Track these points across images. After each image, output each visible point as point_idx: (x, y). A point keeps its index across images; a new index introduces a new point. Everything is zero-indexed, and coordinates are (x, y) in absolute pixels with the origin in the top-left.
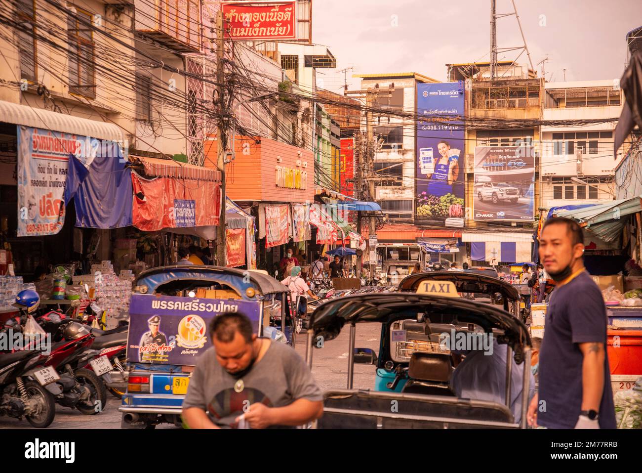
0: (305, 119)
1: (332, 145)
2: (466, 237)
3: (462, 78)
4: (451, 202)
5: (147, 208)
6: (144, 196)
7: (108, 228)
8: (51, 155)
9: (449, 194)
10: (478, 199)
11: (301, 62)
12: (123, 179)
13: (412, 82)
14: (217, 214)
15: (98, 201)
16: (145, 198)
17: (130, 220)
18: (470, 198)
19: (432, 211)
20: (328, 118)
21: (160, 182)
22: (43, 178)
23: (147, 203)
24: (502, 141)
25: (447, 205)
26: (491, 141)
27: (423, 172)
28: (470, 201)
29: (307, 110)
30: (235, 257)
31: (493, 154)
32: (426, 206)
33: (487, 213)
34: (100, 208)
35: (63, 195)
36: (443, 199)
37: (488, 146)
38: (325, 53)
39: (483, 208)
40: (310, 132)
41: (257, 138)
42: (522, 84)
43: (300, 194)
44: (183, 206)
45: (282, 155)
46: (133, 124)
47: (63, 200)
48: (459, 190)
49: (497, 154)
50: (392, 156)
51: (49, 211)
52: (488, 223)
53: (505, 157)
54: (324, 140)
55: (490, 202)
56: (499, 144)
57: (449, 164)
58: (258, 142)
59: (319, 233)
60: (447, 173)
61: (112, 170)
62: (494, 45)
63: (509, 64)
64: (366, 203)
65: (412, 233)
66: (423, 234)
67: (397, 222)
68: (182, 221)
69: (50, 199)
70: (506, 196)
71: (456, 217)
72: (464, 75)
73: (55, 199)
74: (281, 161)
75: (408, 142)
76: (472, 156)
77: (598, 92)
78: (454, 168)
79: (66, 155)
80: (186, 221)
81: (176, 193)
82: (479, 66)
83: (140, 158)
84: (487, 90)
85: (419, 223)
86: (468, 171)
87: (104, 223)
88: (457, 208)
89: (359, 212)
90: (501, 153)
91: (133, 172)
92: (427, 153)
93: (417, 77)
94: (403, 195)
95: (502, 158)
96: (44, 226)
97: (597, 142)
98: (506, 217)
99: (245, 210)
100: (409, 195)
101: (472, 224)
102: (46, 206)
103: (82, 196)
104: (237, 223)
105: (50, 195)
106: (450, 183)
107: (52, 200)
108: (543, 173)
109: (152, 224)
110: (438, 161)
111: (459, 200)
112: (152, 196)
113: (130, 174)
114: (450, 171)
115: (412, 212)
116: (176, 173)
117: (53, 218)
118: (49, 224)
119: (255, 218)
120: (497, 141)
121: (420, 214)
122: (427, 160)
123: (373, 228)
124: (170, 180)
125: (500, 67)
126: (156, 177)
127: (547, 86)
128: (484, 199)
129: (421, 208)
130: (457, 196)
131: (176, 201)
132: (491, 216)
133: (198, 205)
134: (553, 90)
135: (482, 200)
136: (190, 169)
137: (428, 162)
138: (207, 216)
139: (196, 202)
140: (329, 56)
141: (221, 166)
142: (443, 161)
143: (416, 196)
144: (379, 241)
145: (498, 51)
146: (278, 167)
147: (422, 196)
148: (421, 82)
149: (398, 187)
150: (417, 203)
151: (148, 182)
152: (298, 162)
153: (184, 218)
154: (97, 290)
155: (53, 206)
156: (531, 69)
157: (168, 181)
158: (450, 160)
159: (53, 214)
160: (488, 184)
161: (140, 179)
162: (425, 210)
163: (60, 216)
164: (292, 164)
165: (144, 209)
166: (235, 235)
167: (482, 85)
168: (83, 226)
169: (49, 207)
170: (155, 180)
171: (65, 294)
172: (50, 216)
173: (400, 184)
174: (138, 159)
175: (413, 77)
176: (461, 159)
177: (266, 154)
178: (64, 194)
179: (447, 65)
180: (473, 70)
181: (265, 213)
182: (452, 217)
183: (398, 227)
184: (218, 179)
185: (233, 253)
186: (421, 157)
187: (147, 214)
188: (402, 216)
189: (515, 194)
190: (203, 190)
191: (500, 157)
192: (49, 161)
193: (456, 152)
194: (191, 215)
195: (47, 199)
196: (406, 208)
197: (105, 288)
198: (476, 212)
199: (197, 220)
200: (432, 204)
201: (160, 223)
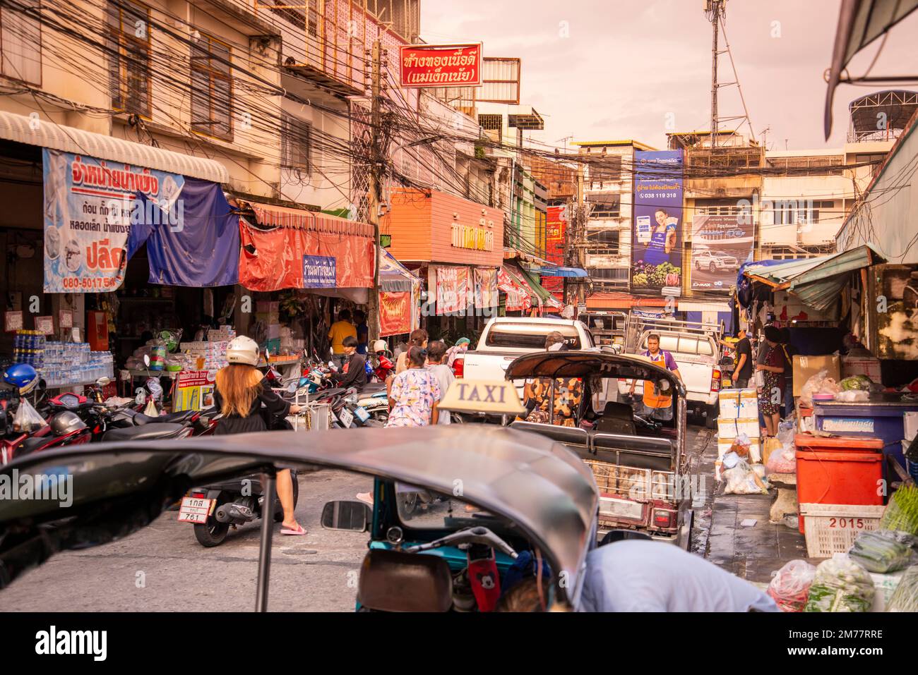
0: (503, 178)
1: (537, 209)
2: (683, 307)
3: (680, 146)
4: (668, 270)
5: (258, 264)
6: (254, 249)
7: (201, 286)
8: (107, 191)
9: (666, 263)
10: (695, 268)
11: (505, 122)
12: (227, 228)
13: (630, 149)
14: (371, 274)
15: (187, 253)
16: (256, 251)
17: (234, 277)
18: (688, 267)
19: (650, 280)
20: (532, 180)
21: (280, 233)
22: (93, 220)
23: (259, 257)
24: (721, 209)
25: (664, 273)
26: (710, 210)
27: (640, 240)
28: (688, 269)
29: (505, 169)
30: (394, 323)
31: (712, 223)
32: (642, 275)
33: (704, 283)
34: (190, 262)
35: (126, 243)
36: (659, 267)
37: (707, 215)
38: (529, 113)
39: (702, 278)
40: (507, 193)
41: (427, 191)
42: (742, 153)
43: (484, 256)
44: (317, 263)
45: (460, 211)
46: (278, 170)
47: (126, 249)
48: (676, 259)
49: (716, 222)
50: (609, 224)
51: (104, 261)
52: (706, 292)
53: (724, 226)
54: (525, 203)
55: (708, 272)
56: (718, 212)
57: (666, 231)
58: (428, 196)
59: (509, 299)
60: (664, 241)
61: (210, 214)
62: (715, 114)
63: (729, 133)
64: (570, 269)
65: (627, 302)
66: (638, 303)
67: (612, 290)
68: (316, 281)
69: (106, 247)
70: (723, 265)
71: (672, 286)
72: (683, 143)
73: (113, 247)
74: (458, 217)
75: (625, 211)
76: (690, 225)
77: (819, 161)
78: (671, 237)
79: (133, 193)
80: (322, 281)
81: (306, 248)
82: (700, 135)
83: (251, 203)
84: (707, 158)
85: (635, 291)
86: (685, 239)
87: (195, 280)
88: (674, 277)
89: (565, 278)
90: (719, 222)
91: (242, 219)
92: (643, 221)
93: (635, 145)
94: (619, 264)
95: (721, 226)
96: (94, 281)
97: (818, 212)
98: (723, 286)
99: (413, 271)
100: (625, 263)
101: (689, 293)
102: (99, 255)
103: (160, 245)
104: (397, 286)
105: (106, 242)
106: (667, 251)
107: (109, 248)
108: (762, 243)
109: (265, 283)
110: (656, 229)
111: (676, 269)
112: (266, 250)
113: (238, 222)
114: (667, 239)
115: (628, 281)
116: (306, 224)
117: (110, 271)
118: (103, 279)
119: (423, 280)
120: (716, 209)
121: (636, 283)
122: (644, 229)
123: (582, 296)
124: (298, 232)
125: (723, 136)
126: (274, 226)
127: (768, 155)
128: (702, 268)
129: (637, 277)
130: (675, 265)
131: (306, 257)
132: (709, 285)
133: (342, 262)
134: (774, 159)
135: (699, 269)
136: (327, 220)
137: (645, 231)
138: (356, 277)
139: (338, 259)
140: (535, 115)
141: (374, 219)
142: (661, 230)
143: (632, 264)
144: (588, 309)
145: (719, 120)
146: (454, 224)
147: (639, 265)
148: (639, 150)
149: (614, 255)
150: (633, 272)
151: (263, 232)
152: (482, 221)
153: (318, 277)
154: (208, 360)
155: (110, 256)
156: (752, 139)
157: (294, 234)
158: (667, 228)
159: (109, 266)
160: (706, 254)
161: (252, 229)
162: (641, 278)
163: (121, 268)
164: (474, 222)
165: (255, 265)
166: (393, 299)
167: (701, 153)
168: (161, 282)
169: (104, 257)
170: (275, 231)
171: (165, 364)
172: (105, 269)
173: (616, 252)
174: (248, 205)
175: (631, 144)
176: (679, 229)
177: (438, 210)
178: (128, 242)
179: (667, 134)
180: (693, 139)
181: (437, 275)
182: (669, 285)
183: (614, 295)
184: (369, 234)
185: (390, 319)
186: (639, 224)
187: (259, 271)
188: (618, 284)
189: (734, 263)
190: (348, 245)
191: (719, 226)
192: (103, 199)
193: (674, 221)
194: (330, 274)
195: (99, 247)
196: (622, 277)
197: (220, 357)
198: (693, 282)
199: (340, 281)
200: (648, 272)
201: (278, 283)
